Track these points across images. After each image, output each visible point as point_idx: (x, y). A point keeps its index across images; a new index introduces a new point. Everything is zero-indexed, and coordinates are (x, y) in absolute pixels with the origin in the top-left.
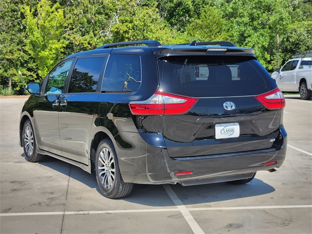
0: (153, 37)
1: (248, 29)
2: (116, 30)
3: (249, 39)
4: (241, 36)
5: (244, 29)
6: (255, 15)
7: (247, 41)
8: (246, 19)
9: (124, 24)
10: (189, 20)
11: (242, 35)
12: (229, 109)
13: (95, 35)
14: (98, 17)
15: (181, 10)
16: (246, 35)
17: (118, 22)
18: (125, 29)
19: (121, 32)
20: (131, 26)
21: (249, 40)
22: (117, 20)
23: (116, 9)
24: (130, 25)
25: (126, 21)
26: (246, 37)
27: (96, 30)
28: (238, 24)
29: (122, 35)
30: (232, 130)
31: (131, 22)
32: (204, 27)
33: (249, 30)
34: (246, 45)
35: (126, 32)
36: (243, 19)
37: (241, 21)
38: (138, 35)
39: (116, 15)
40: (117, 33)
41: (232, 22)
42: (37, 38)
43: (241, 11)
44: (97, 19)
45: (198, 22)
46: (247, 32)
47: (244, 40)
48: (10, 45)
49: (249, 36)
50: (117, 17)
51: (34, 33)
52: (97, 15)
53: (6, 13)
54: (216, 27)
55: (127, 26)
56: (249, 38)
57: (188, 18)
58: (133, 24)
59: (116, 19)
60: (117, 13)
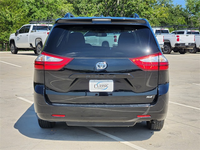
1: (34, 7)
4: (29, 11)
5: (32, 7)
7: (33, 15)
12: (101, 68)
16: (32, 11)
21: (36, 14)
28: (28, 3)
34: (32, 17)
46: (34, 9)
49: (35, 12)
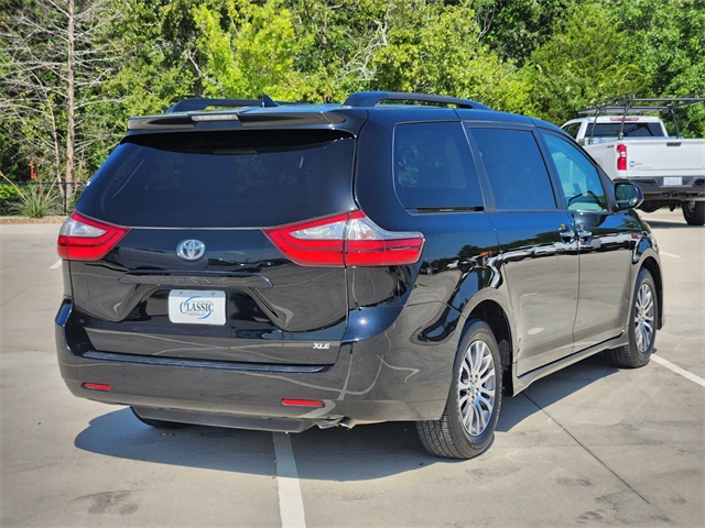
0: (465, 77)
1: (678, 56)
2: (384, 61)
3: (681, 78)
4: (660, 72)
5: (669, 55)
6: (694, 22)
7: (674, 84)
8: (673, 33)
9: (401, 46)
10: (525, 35)
11: (662, 69)
12: (191, 256)
13: (330, 73)
14: (335, 32)
15: (511, 13)
16: (670, 70)
17: (386, 43)
18: (405, 58)
19: (397, 65)
20: (417, 51)
21: (682, 81)
22: (384, 38)
23: (381, 11)
24: (414, 49)
25: (405, 40)
26: (671, 75)
27: (332, 61)
28: (655, 43)
29: (397, 73)
30: (208, 308)
31: (416, 42)
32: (575, 51)
33: (680, 58)
34: (672, 92)
35: (406, 65)
36: (666, 32)
37: (660, 37)
38: (430, 72)
39: (380, 26)
40: (386, 67)
41: (640, 39)
42: (236, 81)
43: (660, 12)
44: (334, 35)
45: (562, 40)
46: (676, 62)
47: (668, 82)
48: (144, 98)
49: (680, 72)
50: (384, 31)
51: (228, 69)
52: (334, 27)
53: (128, 25)
54: (605, 52)
55: (407, 51)
56: (680, 76)
57: (523, 31)
58: (421, 47)
59: (380, 36)
60: (382, 21)
